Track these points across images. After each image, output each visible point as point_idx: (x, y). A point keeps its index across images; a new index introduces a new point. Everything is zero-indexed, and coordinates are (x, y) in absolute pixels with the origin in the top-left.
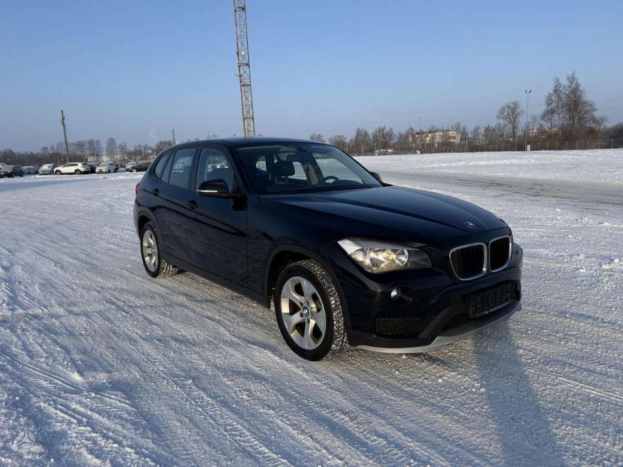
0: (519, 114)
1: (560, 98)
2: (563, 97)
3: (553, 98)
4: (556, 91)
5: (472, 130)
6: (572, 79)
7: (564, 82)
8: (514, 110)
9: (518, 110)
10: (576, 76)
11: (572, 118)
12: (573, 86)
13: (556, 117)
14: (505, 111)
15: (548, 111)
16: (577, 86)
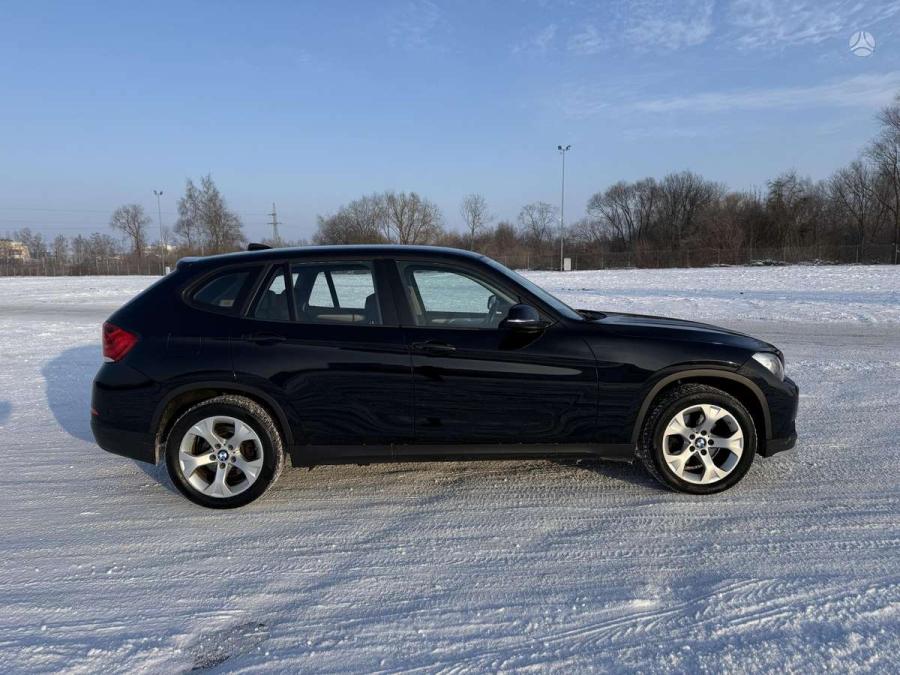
0: (143, 222)
1: (196, 207)
2: (201, 206)
3: (188, 205)
4: (190, 196)
5: (53, 242)
6: (208, 183)
7: (199, 186)
8: (135, 217)
9: (142, 218)
10: (213, 179)
11: (214, 233)
12: (211, 192)
13: (193, 231)
14: (123, 217)
15: (183, 223)
16: (216, 194)
